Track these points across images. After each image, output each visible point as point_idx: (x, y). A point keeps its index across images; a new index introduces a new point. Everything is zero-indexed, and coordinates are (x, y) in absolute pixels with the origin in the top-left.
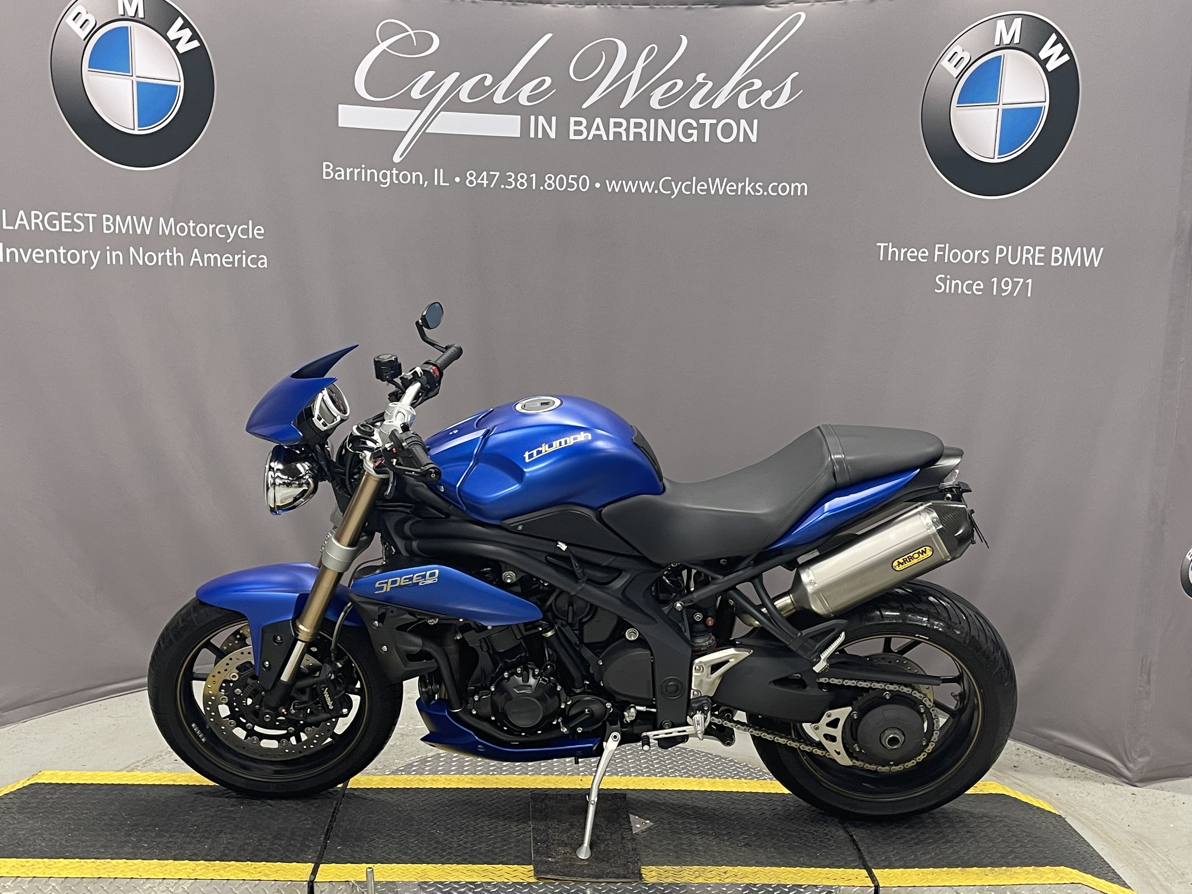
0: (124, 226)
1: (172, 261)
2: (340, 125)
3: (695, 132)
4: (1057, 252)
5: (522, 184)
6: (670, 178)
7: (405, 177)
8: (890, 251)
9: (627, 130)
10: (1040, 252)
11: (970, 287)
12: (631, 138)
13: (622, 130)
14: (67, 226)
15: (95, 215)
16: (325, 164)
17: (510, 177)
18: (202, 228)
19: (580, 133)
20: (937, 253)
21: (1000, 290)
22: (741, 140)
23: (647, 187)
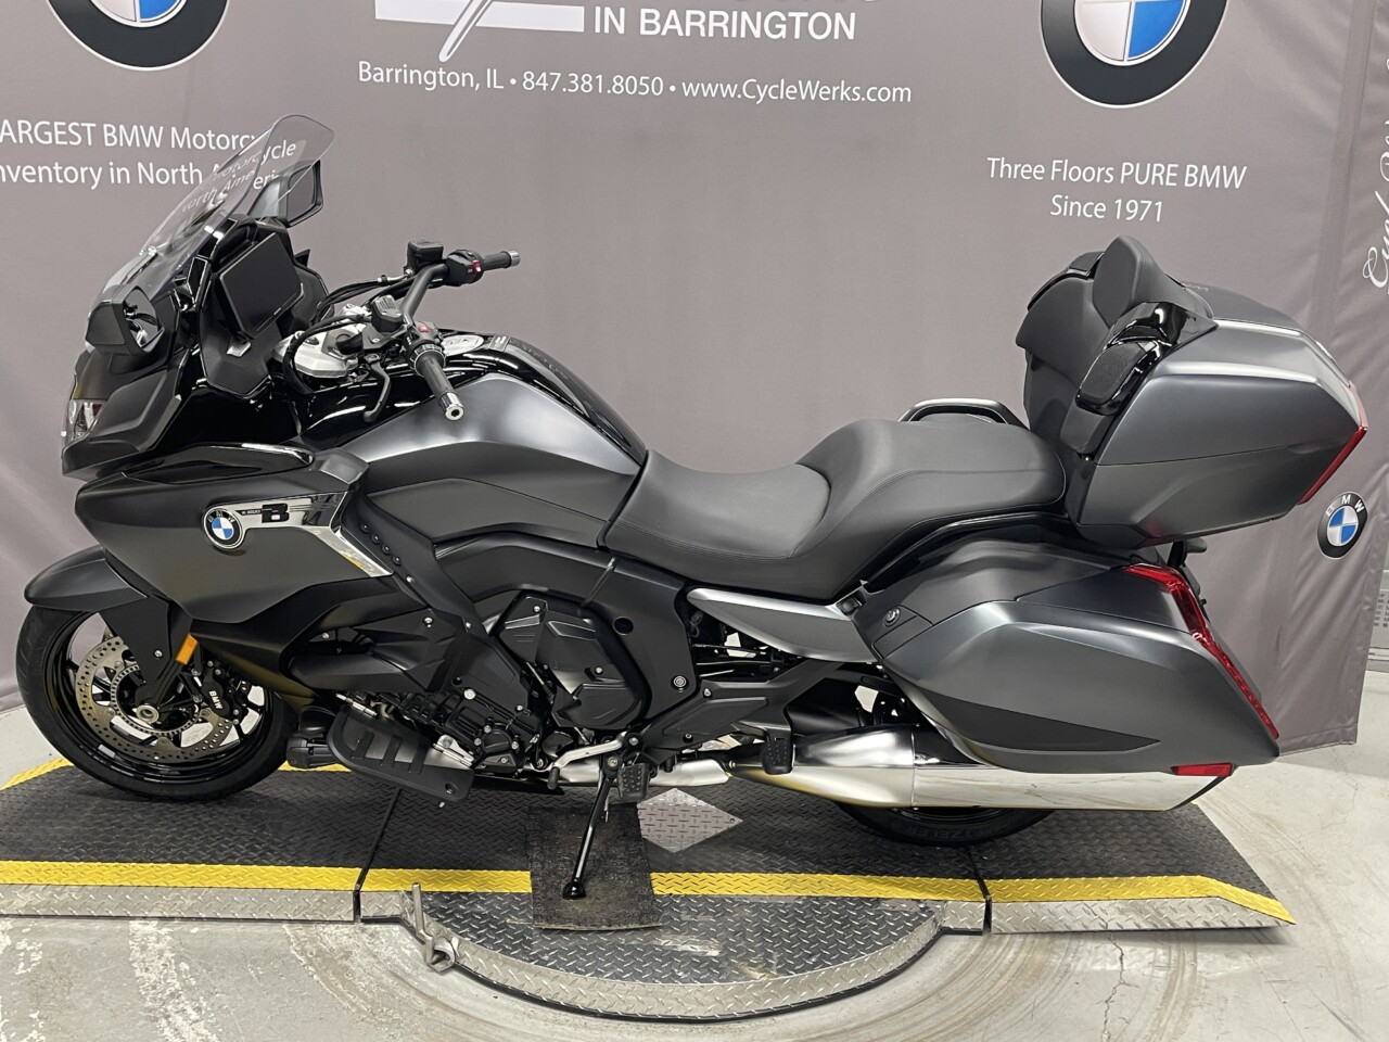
0: (129, 137)
1: (188, 179)
2: (377, 17)
3: (783, 27)
4: (1192, 170)
5: (587, 87)
6: (754, 81)
7: (453, 79)
8: (1003, 166)
9: (706, 24)
10: (1173, 170)
11: (1090, 210)
12: (711, 34)
13: (700, 24)
14: (61, 138)
15: (94, 125)
16: (361, 63)
17: (573, 78)
18: (223, 140)
19: (652, 27)
20: (1054, 170)
21: (1125, 213)
22: (836, 36)
23: (729, 91)
